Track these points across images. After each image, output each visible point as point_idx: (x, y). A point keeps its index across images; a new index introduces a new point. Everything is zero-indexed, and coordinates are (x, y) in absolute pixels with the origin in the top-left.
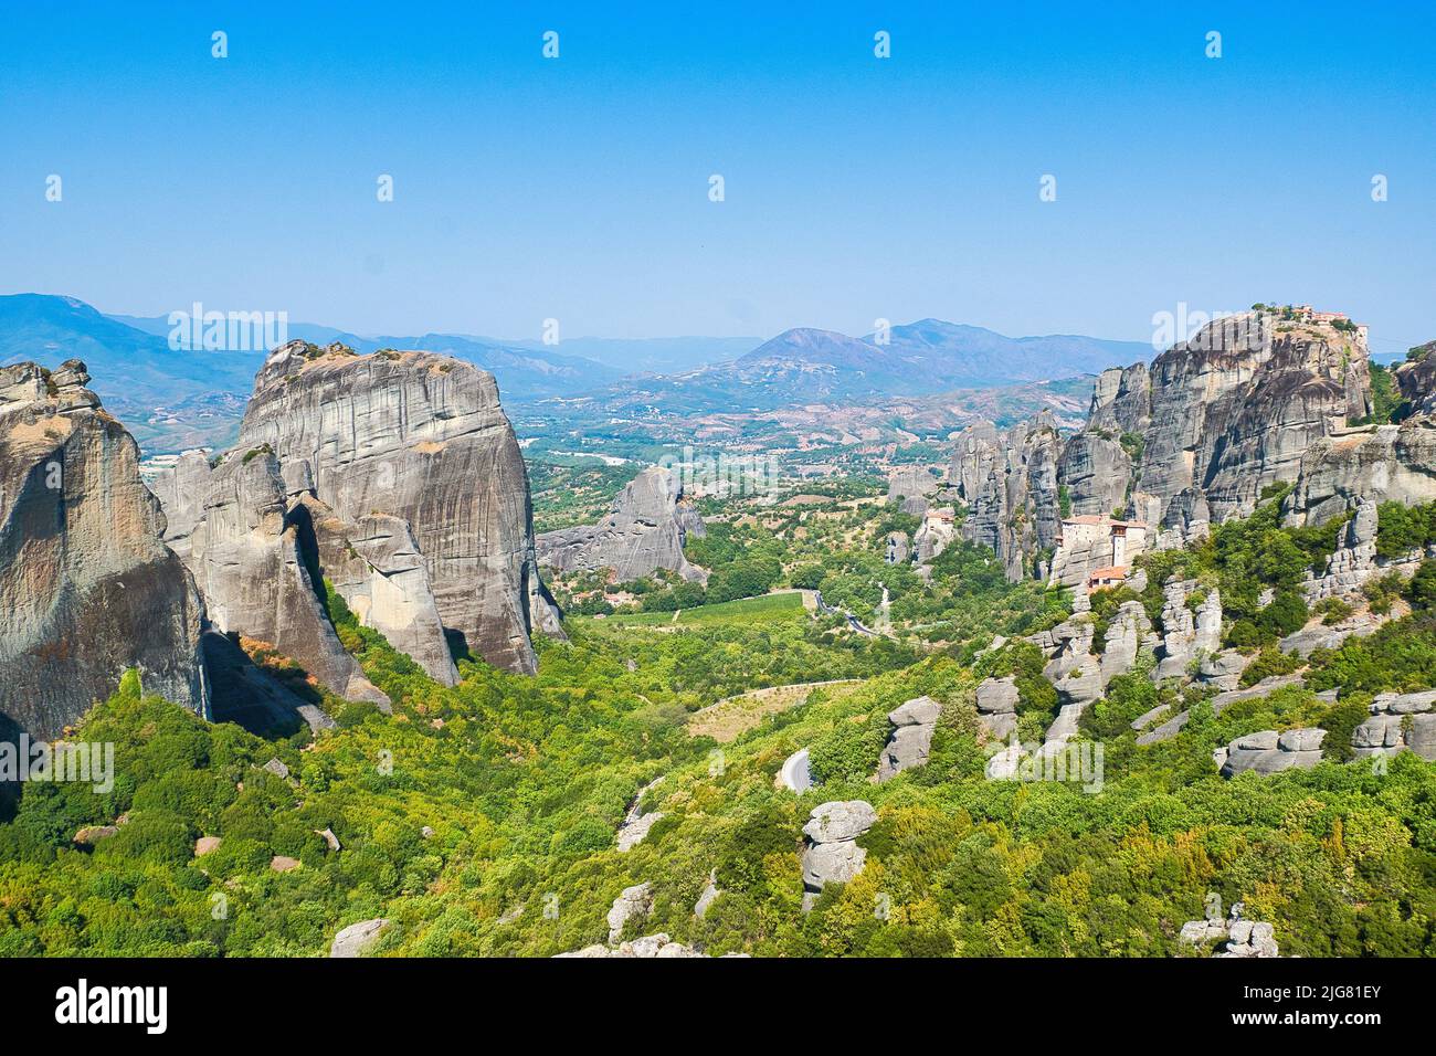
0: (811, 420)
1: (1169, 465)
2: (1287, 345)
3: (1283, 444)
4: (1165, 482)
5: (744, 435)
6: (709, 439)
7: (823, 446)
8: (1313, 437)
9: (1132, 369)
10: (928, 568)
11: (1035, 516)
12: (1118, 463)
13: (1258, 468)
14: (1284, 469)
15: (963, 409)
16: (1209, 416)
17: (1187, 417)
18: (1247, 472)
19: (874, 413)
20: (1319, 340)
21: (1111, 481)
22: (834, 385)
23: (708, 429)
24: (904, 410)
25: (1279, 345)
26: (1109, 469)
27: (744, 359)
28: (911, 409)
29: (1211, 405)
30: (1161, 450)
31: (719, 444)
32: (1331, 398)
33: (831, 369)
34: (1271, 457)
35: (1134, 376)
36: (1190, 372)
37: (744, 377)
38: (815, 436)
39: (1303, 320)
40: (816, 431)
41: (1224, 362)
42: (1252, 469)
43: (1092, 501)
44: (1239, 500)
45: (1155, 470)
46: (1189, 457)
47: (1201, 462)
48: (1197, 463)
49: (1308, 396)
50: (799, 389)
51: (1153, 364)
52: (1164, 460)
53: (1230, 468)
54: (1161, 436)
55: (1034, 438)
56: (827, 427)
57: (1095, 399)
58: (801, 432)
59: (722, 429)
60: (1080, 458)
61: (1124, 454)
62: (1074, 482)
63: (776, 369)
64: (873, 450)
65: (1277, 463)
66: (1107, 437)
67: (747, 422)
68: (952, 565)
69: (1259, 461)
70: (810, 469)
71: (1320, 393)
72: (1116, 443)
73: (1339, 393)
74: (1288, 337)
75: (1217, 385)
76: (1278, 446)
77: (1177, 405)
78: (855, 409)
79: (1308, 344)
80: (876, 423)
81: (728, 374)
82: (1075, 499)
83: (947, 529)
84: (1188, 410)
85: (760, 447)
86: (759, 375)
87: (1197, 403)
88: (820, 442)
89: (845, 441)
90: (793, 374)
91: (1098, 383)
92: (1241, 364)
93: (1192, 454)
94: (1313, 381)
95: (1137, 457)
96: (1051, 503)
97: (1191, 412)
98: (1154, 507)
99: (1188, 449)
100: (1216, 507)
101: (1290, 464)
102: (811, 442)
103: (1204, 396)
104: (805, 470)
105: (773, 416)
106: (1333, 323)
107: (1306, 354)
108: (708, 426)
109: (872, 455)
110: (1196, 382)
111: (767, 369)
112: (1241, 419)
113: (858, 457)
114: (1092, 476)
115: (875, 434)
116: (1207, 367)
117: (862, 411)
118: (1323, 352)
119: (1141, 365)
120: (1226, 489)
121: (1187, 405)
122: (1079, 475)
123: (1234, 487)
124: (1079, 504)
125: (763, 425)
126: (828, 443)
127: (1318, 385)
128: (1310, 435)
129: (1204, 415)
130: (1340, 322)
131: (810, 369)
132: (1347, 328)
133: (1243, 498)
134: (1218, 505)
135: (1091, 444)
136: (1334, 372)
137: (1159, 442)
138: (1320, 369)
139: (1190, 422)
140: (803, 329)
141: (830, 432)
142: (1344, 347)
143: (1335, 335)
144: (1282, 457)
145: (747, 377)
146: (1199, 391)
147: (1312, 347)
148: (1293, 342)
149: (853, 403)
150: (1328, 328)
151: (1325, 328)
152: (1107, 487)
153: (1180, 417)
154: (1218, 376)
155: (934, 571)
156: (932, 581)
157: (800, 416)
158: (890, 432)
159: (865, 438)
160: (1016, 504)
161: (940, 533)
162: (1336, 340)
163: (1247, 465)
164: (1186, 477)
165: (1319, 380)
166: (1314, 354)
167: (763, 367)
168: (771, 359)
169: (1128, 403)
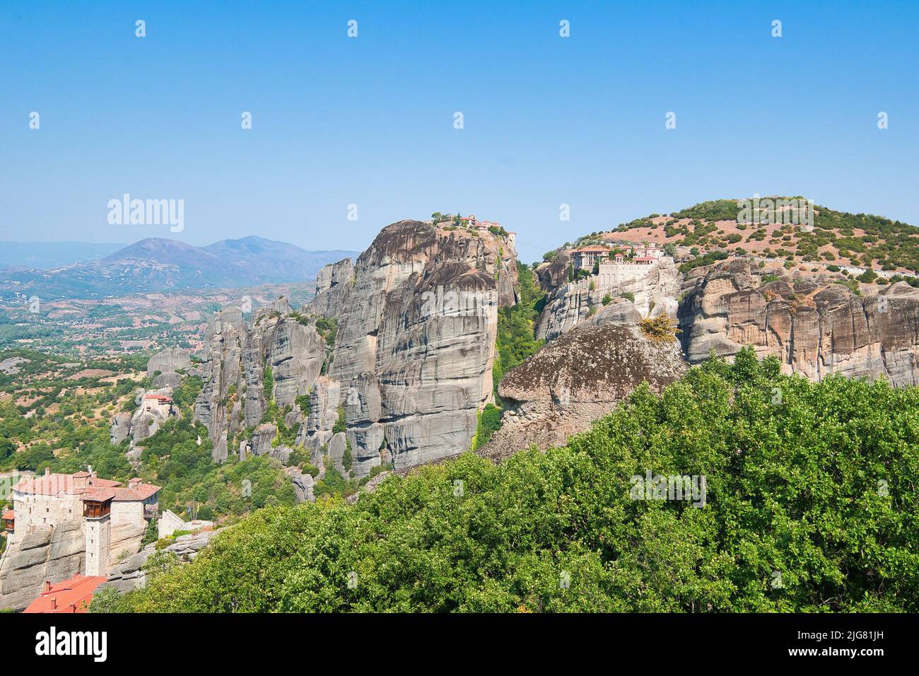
0: (148, 304)
1: (356, 348)
2: (451, 241)
3: (443, 331)
4: (352, 364)
5: (91, 316)
6: (60, 319)
7: (153, 325)
8: (469, 324)
9: (340, 264)
10: (139, 450)
11: (244, 396)
12: (314, 346)
13: (422, 353)
14: (444, 355)
15: (264, 298)
16: (390, 303)
17: (370, 304)
18: (413, 356)
19: (198, 301)
20: (476, 238)
21: (307, 363)
22: (178, 280)
23: (60, 311)
24: (221, 298)
25: (445, 242)
26: (306, 352)
27: (108, 259)
28: (226, 298)
29: (390, 294)
30: (350, 334)
31: (66, 323)
32: (483, 288)
33: (176, 268)
34: (434, 343)
35: (342, 269)
36: (373, 264)
37: (106, 273)
38: (147, 317)
39: (468, 226)
40: (148, 314)
41: (401, 255)
42: (418, 354)
43: (290, 382)
44: (407, 384)
45: (345, 352)
46: (371, 341)
47: (382, 345)
48: (379, 346)
49: (464, 286)
50: (149, 282)
51: (358, 260)
52: (352, 344)
53: (400, 353)
54: (350, 321)
55: (262, 322)
56: (159, 310)
57: (318, 289)
58: (137, 314)
59: (72, 312)
60: (282, 341)
61: (319, 337)
62: (278, 363)
63: (132, 267)
64: (189, 328)
65: (438, 348)
66: (304, 322)
67: (94, 306)
68: (164, 445)
69: (424, 346)
70: (132, 344)
71: (475, 283)
72: (311, 328)
73: (491, 283)
74: (452, 235)
75: (395, 276)
76: (438, 332)
77: (362, 293)
78: (184, 297)
79: (468, 241)
80: (198, 307)
81: (92, 270)
82: (277, 380)
83: (164, 409)
84: (371, 298)
85: (100, 326)
86: (118, 272)
87: (379, 291)
88: (151, 322)
89: (172, 322)
90: (146, 271)
91: (320, 276)
92: (415, 257)
93: (375, 339)
94: (470, 272)
95: (331, 341)
96: (256, 383)
97: (373, 300)
98: (334, 391)
99: (371, 334)
100: (388, 391)
101: (450, 350)
102: (144, 322)
103: (384, 286)
104: (127, 345)
105: (118, 302)
106: (489, 229)
107: (466, 250)
108: (60, 309)
109: (187, 333)
110: (379, 273)
111: (126, 267)
112: (410, 307)
113: (176, 334)
114: (291, 358)
115: (196, 316)
116: (387, 260)
117: (188, 298)
118: (480, 249)
119: (348, 260)
120: (396, 373)
121: (370, 294)
122: (281, 357)
123: (403, 372)
124: (279, 384)
125: (108, 308)
126: (157, 323)
127: (473, 276)
128: (466, 322)
129: (384, 303)
130: (496, 228)
131: (160, 268)
132: (500, 234)
133: (410, 382)
134: (390, 388)
135: (290, 329)
136: (490, 269)
137: (349, 326)
138: (478, 264)
139: (373, 309)
140: (155, 239)
141: (160, 314)
142: (499, 248)
143: (491, 239)
144: (443, 343)
145: (107, 272)
146: (380, 281)
147: (471, 244)
148: (456, 239)
149: (185, 293)
150: (486, 232)
151: (484, 233)
152: (303, 368)
153: (365, 304)
154: (396, 267)
155: (144, 452)
156: (141, 463)
157: (140, 302)
158: (208, 315)
159: (188, 319)
160: (230, 385)
161: (156, 413)
162: (492, 244)
163: (414, 350)
164: (370, 359)
165: (473, 272)
166: (472, 251)
167: (122, 266)
168: (129, 259)
169: (336, 292)
